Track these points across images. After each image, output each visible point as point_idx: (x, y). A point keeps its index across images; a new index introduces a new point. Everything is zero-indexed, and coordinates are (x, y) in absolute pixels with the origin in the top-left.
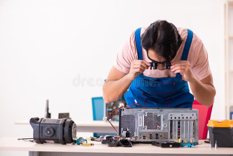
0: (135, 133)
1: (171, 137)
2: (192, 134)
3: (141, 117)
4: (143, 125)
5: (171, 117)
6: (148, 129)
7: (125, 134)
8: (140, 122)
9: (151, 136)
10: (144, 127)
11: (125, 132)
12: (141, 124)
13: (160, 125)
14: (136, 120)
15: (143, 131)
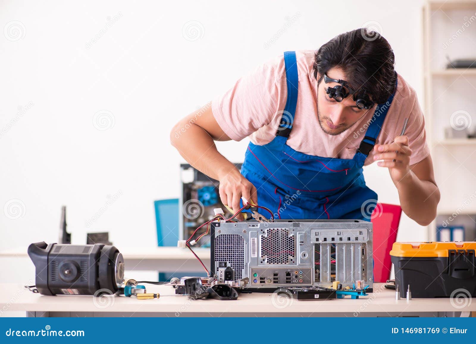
0: (243, 271)
1: (318, 279)
2: (360, 272)
3: (256, 239)
4: (260, 255)
5: (317, 237)
6: (269, 262)
7: (223, 274)
8: (254, 251)
9: (276, 277)
10: (262, 259)
11: (223, 270)
12: (256, 253)
13: (294, 254)
14: (245, 244)
15: (260, 266)
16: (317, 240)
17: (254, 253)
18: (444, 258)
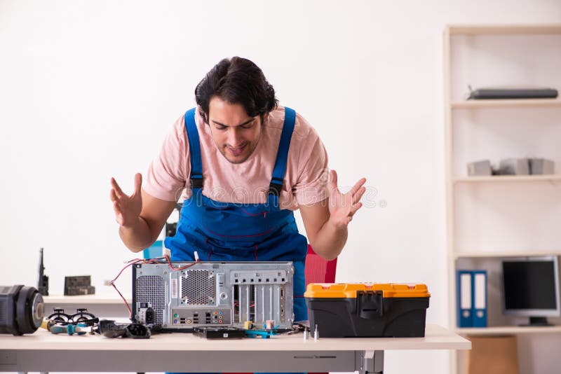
0: (164, 311)
1: (237, 320)
2: (278, 313)
3: (176, 280)
4: (181, 296)
5: (236, 278)
6: (189, 302)
7: (144, 315)
8: (174, 291)
9: (196, 317)
10: (182, 299)
11: (144, 310)
12: (177, 293)
13: (214, 296)
14: (165, 285)
15: (181, 307)
16: (237, 281)
17: (174, 294)
18: (352, 299)
